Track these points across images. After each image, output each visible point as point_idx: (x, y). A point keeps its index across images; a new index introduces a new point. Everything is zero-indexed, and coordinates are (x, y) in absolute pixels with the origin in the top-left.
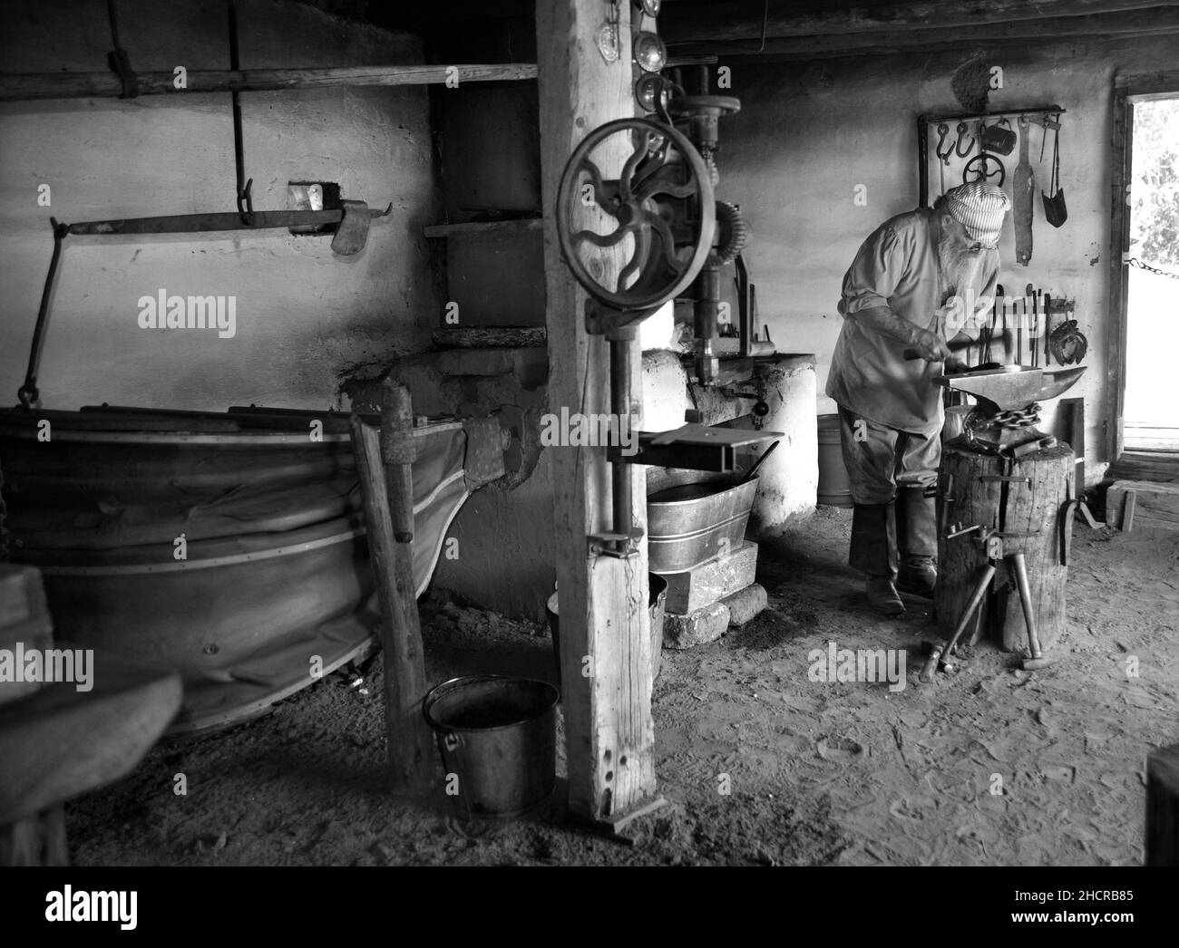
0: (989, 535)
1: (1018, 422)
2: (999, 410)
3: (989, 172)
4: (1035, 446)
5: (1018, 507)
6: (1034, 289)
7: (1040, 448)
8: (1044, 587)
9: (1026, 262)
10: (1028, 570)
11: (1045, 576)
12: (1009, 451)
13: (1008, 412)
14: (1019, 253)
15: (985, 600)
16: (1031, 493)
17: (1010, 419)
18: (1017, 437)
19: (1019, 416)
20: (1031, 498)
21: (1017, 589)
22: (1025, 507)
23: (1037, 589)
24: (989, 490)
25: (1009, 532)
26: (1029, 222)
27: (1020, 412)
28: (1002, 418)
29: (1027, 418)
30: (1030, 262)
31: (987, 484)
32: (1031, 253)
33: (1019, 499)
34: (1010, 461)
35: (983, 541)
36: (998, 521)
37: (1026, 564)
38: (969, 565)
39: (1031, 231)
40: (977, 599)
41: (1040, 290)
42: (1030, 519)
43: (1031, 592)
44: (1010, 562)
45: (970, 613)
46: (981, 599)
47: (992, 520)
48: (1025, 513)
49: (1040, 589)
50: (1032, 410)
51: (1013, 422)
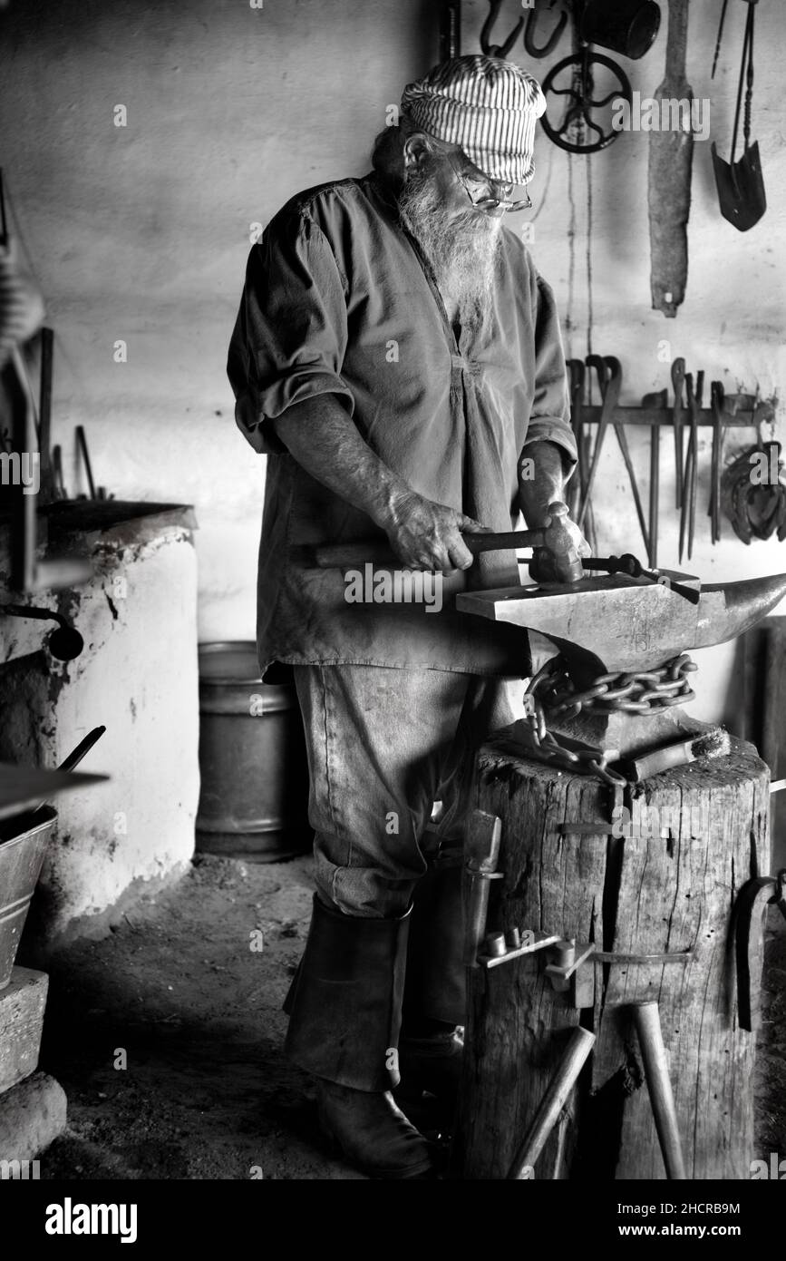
0: (582, 959)
1: (644, 698)
2: (603, 671)
3: (597, 96)
4: (679, 754)
5: (644, 894)
6: (687, 371)
7: (692, 759)
8: (705, 1078)
9: (672, 309)
10: (667, 1040)
11: (705, 1054)
12: (624, 766)
13: (624, 675)
14: (659, 288)
15: (572, 1109)
16: (671, 862)
17: (626, 691)
18: (644, 730)
19: (647, 686)
20: (672, 874)
21: (644, 1085)
22: (659, 896)
23: (688, 1084)
24: (580, 854)
25: (625, 951)
26: (680, 220)
27: (650, 676)
28: (610, 690)
29: (665, 690)
30: (681, 308)
31: (575, 841)
32: (682, 285)
33: (646, 878)
34: (626, 790)
35: (568, 975)
36: (599, 927)
37: (663, 1026)
38: (536, 1027)
39: (685, 238)
40: (555, 1110)
41: (701, 374)
42: (670, 922)
43: (675, 1092)
44: (627, 1022)
45: (539, 1143)
46: (564, 1108)
47: (587, 922)
48: (659, 910)
49: (697, 1085)
50: (677, 670)
51: (634, 697)
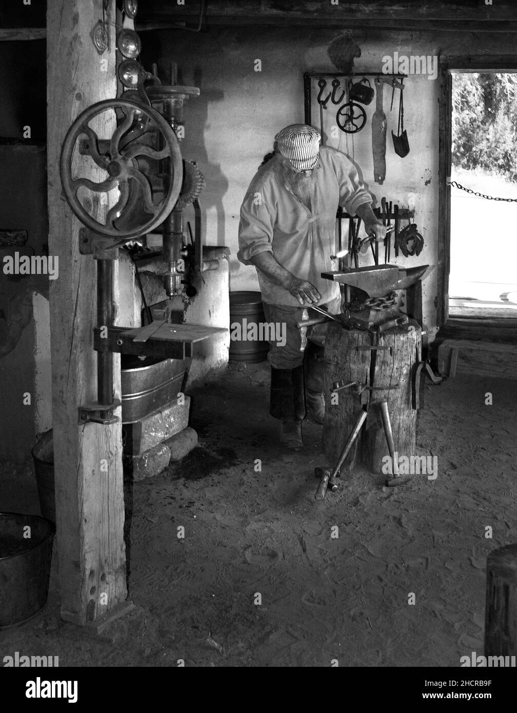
0: (363, 389)
1: (381, 306)
2: (369, 297)
3: (355, 116)
4: (394, 323)
5: (383, 368)
6: (386, 201)
7: (397, 325)
8: (401, 425)
9: (381, 182)
10: (390, 413)
11: (402, 417)
12: (376, 327)
13: (375, 298)
14: (376, 175)
15: (360, 436)
16: (392, 358)
17: (376, 304)
18: (381, 316)
19: (382, 302)
20: (392, 361)
21: (383, 427)
22: (388, 368)
23: (396, 426)
24: (362, 356)
25: (377, 386)
26: (383, 153)
27: (383, 299)
28: (371, 303)
29: (388, 303)
30: (384, 182)
31: (361, 352)
32: (384, 174)
33: (384, 363)
34: (377, 334)
35: (359, 394)
36: (369, 378)
37: (388, 409)
38: (348, 411)
39: (385, 159)
40: (355, 435)
41: (391, 202)
42: (391, 377)
43: (392, 429)
44: (377, 410)
45: (349, 446)
46: (357, 436)
47: (365, 378)
48: (388, 373)
49: (399, 427)
50: (392, 296)
51: (378, 305)
